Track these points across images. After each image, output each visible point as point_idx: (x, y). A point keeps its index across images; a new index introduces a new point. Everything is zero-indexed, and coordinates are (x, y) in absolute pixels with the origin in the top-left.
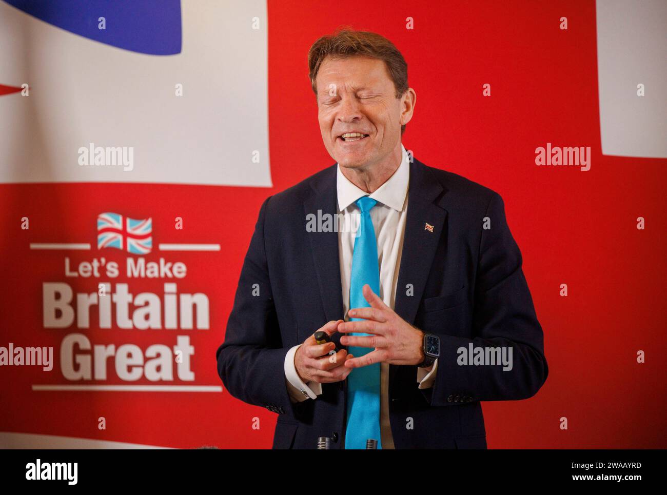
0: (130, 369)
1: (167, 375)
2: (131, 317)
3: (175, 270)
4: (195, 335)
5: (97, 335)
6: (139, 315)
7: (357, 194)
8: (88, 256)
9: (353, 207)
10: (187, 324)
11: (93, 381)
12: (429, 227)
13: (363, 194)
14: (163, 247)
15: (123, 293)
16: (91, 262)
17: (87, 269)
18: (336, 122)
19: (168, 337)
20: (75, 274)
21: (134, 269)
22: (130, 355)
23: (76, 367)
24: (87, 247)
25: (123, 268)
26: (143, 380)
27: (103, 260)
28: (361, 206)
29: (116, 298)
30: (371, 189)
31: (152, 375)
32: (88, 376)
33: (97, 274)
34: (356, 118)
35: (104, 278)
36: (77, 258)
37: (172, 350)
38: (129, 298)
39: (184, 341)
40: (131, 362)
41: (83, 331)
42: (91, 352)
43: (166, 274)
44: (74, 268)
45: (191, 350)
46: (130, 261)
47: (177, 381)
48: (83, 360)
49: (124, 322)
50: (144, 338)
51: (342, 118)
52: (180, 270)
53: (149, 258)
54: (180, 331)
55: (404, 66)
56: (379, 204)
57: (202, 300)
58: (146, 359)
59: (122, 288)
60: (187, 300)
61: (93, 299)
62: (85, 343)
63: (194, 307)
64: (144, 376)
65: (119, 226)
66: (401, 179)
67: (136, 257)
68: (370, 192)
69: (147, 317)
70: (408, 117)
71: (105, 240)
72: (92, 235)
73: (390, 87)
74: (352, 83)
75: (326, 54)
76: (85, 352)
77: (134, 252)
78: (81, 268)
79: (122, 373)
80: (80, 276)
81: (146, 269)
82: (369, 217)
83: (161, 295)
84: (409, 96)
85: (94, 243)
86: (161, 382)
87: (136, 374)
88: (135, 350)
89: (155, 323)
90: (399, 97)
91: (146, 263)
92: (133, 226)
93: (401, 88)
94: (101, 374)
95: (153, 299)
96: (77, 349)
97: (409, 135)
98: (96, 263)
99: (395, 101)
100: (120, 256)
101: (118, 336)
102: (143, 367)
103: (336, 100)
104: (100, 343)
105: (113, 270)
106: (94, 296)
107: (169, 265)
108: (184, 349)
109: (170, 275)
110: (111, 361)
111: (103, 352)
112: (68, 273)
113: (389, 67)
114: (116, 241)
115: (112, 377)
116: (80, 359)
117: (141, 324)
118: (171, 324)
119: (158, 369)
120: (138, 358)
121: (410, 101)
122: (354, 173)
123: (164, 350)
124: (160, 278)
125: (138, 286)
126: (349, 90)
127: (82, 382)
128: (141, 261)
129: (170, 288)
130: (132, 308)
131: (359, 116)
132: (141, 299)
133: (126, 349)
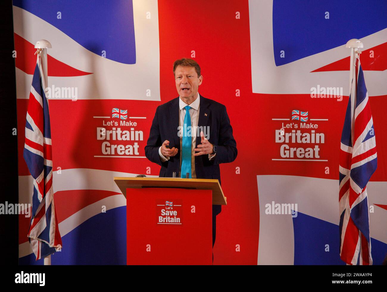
0: (121, 151)
1: (131, 153)
2: (121, 137)
3: (134, 124)
4: (139, 142)
5: (112, 142)
6: (124, 136)
7: (186, 105)
8: (109, 120)
9: (184, 109)
10: (137, 139)
11: (111, 155)
12: (206, 115)
13: (187, 105)
14: (130, 118)
15: (119, 131)
16: (110, 122)
17: (109, 124)
18: (181, 84)
19: (132, 143)
20: (106, 125)
21: (122, 124)
22: (121, 148)
23: (106, 151)
24: (109, 117)
25: (119, 124)
26: (125, 155)
27: (114, 121)
28: (186, 108)
29: (117, 132)
30: (189, 104)
31: (127, 153)
32: (109, 153)
33: (112, 125)
34: (186, 83)
35: (114, 126)
36: (106, 121)
37: (133, 147)
38: (121, 132)
39: (136, 144)
40: (121, 149)
41: (108, 141)
42: (110, 147)
43: (131, 125)
44: (106, 123)
45: (138, 146)
46: (121, 122)
47: (134, 155)
48: (108, 149)
49: (119, 138)
50: (125, 143)
51: (183, 83)
52: (135, 124)
53: (126, 121)
54: (135, 141)
55: (200, 68)
56: (191, 108)
57: (141, 133)
58: (126, 149)
59: (119, 129)
60: (137, 133)
61: (111, 132)
62: (109, 144)
63: (139, 134)
64: (125, 153)
65: (118, 112)
66: (198, 101)
67: (123, 120)
68: (189, 105)
69: (126, 137)
70: (200, 83)
71: (114, 116)
72: (111, 114)
73: (196, 75)
74: (186, 73)
75: (178, 65)
76: (108, 147)
77: (122, 119)
78: (108, 123)
79: (119, 153)
80: (107, 125)
81: (126, 124)
82: (189, 112)
83: (130, 131)
84: (201, 78)
85: (111, 116)
86: (130, 155)
87: (123, 153)
88: (123, 146)
89: (128, 139)
90: (198, 77)
91: (126, 122)
92: (121, 112)
93: (199, 75)
94: (113, 153)
95: (128, 132)
96: (106, 146)
97: (200, 89)
98: (112, 122)
99: (197, 78)
100: (118, 120)
101: (118, 142)
102: (125, 151)
103: (180, 77)
104: (113, 144)
105: (116, 124)
106: (111, 131)
107: (132, 123)
108: (136, 146)
109: (132, 125)
110: (116, 149)
111: (113, 147)
112: (104, 125)
113: (196, 69)
114: (118, 116)
115: (116, 154)
116: (107, 148)
117: (124, 139)
118: (133, 139)
119: (129, 151)
120: (123, 148)
121: (201, 79)
122: (185, 99)
123: (131, 146)
124: (129, 126)
125: (123, 128)
126: (185, 75)
127: (108, 155)
128: (124, 122)
129: (132, 129)
130: (122, 135)
131: (187, 82)
132: (124, 132)
133: (120, 146)
